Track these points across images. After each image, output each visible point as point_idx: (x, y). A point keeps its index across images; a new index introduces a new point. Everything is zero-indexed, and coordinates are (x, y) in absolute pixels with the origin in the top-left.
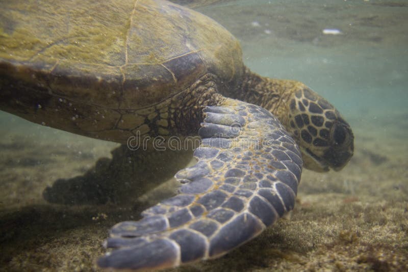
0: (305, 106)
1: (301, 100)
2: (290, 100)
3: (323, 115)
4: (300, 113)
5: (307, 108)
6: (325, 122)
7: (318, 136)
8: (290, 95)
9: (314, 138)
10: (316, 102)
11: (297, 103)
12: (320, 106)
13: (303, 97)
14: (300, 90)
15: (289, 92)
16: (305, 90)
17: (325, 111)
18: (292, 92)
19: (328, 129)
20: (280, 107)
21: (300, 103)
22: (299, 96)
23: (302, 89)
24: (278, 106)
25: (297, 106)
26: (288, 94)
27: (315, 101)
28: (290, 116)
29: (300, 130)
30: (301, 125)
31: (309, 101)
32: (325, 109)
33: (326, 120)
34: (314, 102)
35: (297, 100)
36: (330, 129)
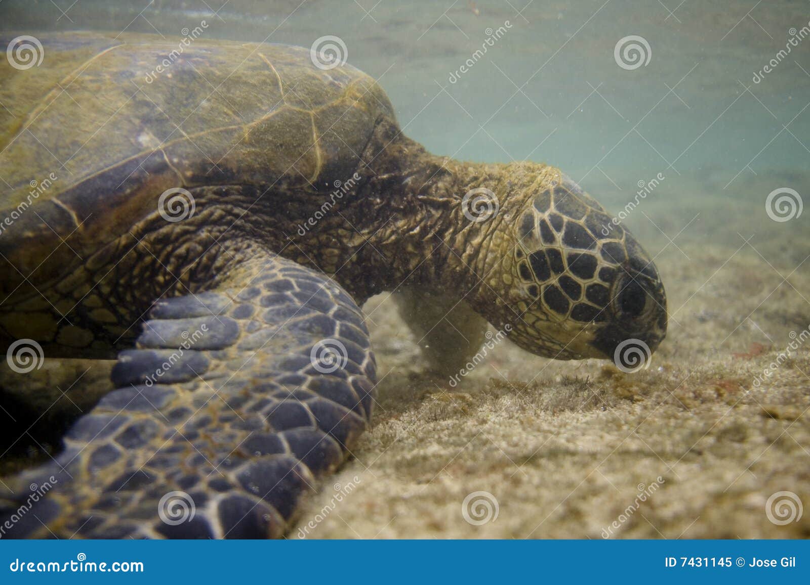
0: (554, 232)
1: (546, 216)
2: (521, 217)
3: (596, 253)
4: (543, 246)
5: (559, 236)
6: (598, 269)
7: (583, 299)
8: (522, 203)
9: (572, 303)
10: (582, 222)
11: (537, 224)
12: (589, 232)
13: (553, 209)
14: (547, 193)
15: (520, 197)
16: (558, 191)
17: (600, 242)
18: (526, 196)
19: (606, 285)
20: (497, 232)
21: (543, 223)
22: (542, 206)
23: (552, 187)
24: (494, 230)
25: (537, 231)
26: (518, 201)
27: (580, 219)
28: (520, 254)
29: (542, 286)
30: (543, 275)
31: (566, 219)
32: (601, 237)
33: (603, 263)
34: (577, 221)
35: (538, 216)
36: (612, 285)
